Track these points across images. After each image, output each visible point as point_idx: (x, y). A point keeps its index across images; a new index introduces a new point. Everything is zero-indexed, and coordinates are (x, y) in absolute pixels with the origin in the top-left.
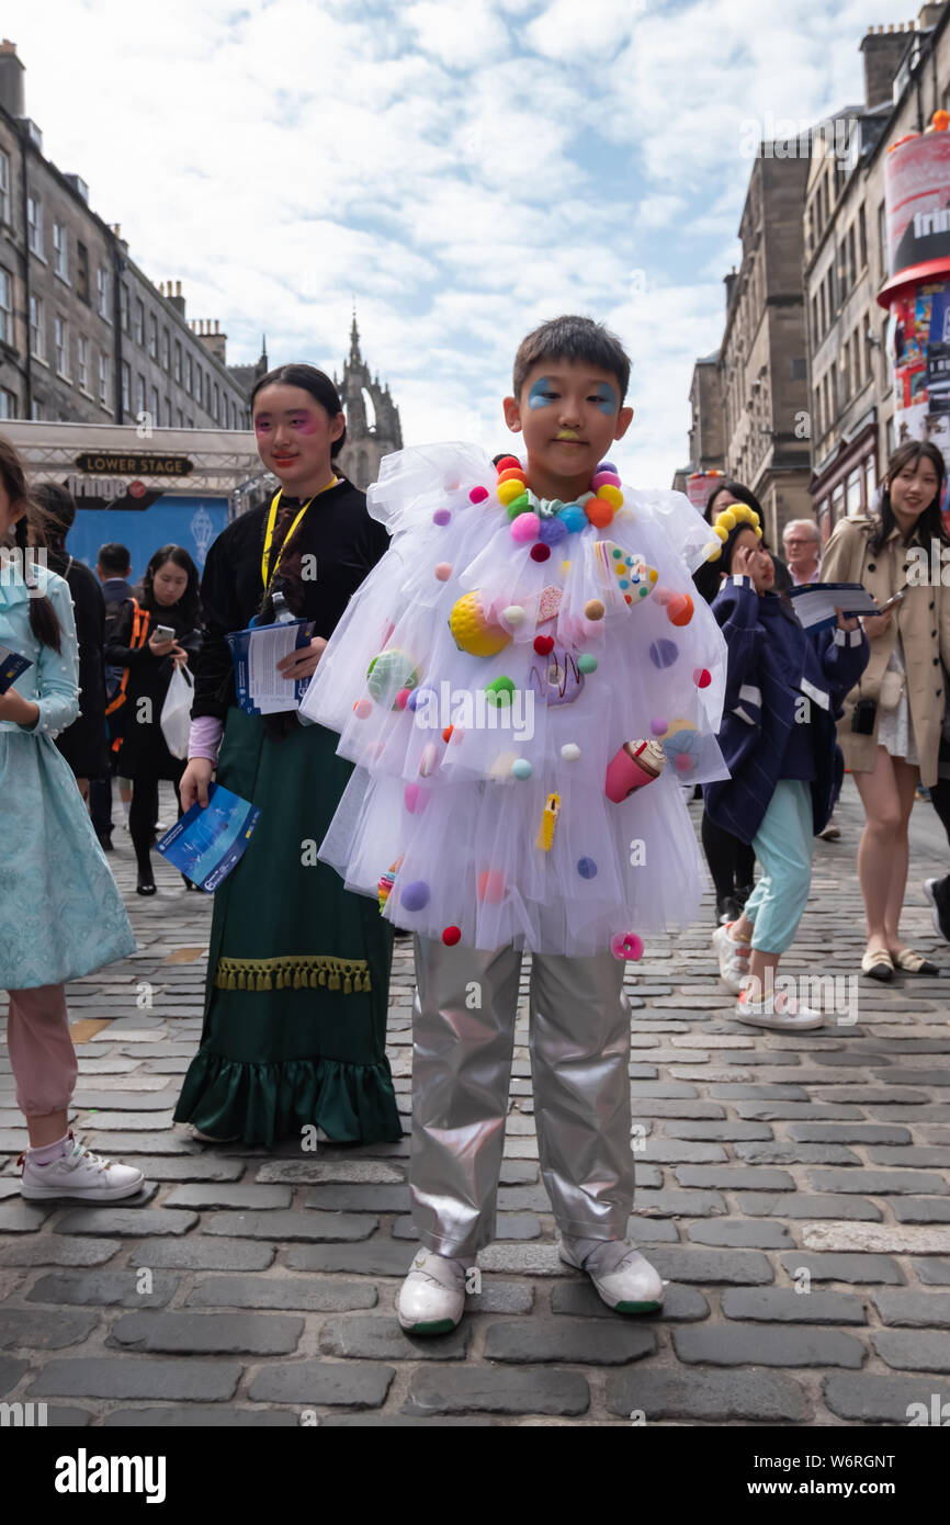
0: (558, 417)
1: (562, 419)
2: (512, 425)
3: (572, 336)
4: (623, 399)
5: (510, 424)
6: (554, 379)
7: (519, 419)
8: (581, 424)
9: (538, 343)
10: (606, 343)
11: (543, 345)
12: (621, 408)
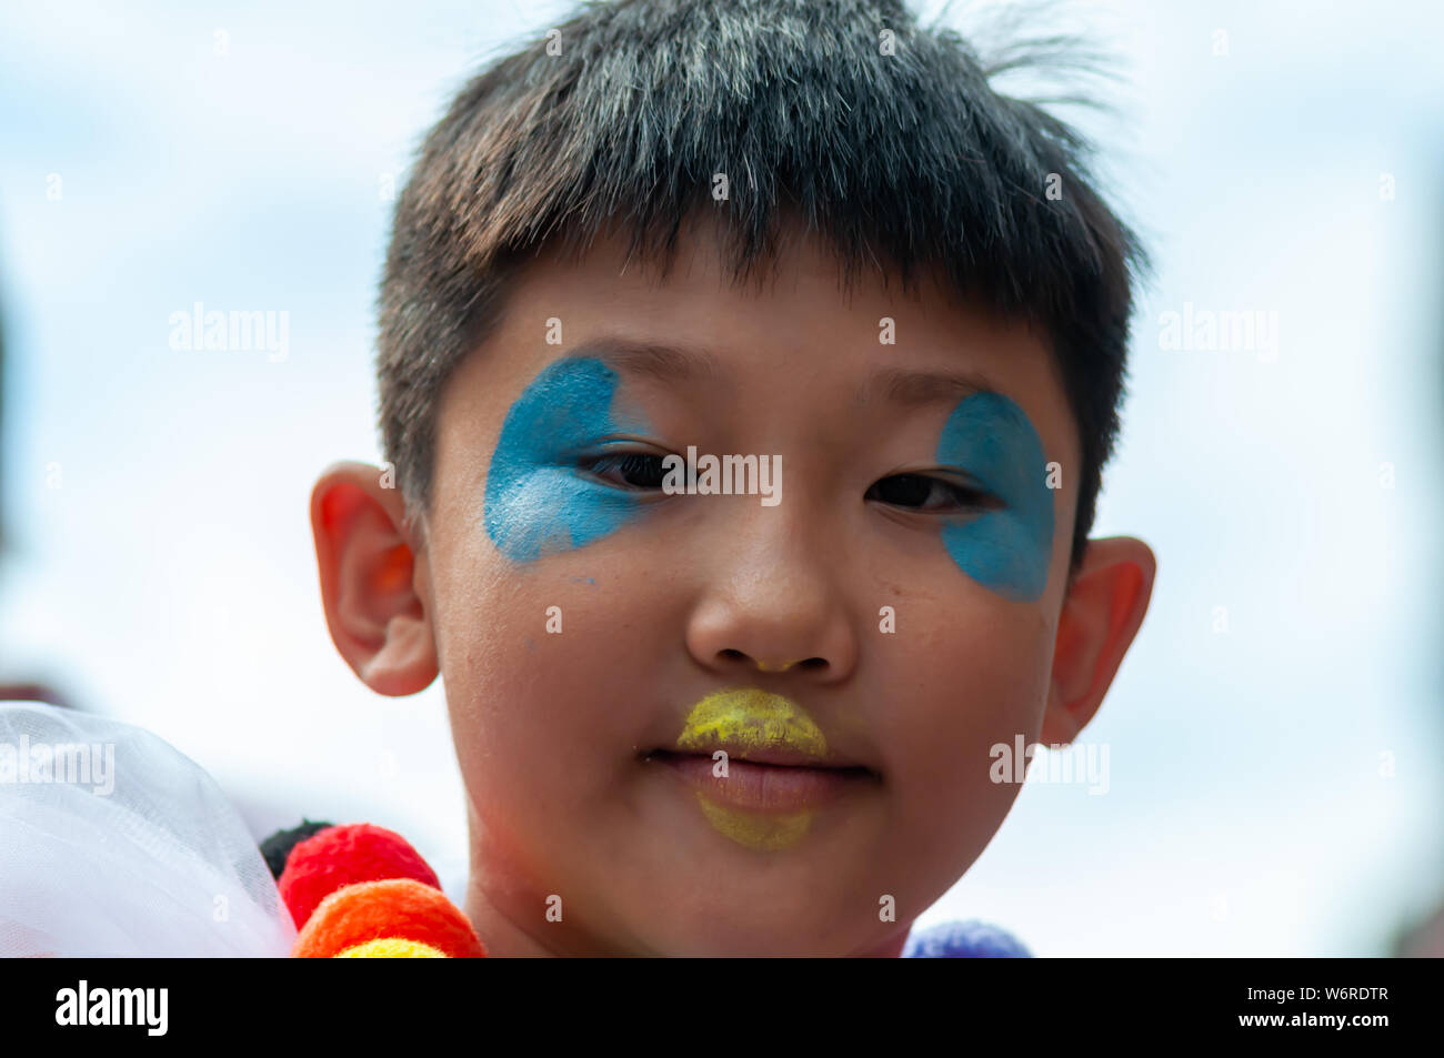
0: (685, 604)
1: (710, 622)
2: (373, 644)
3: (765, 90)
4: (1088, 486)
5: (356, 644)
6: (658, 364)
7: (417, 609)
8: (834, 649)
9: (552, 133)
10: (990, 142)
11: (578, 146)
12: (1080, 544)
